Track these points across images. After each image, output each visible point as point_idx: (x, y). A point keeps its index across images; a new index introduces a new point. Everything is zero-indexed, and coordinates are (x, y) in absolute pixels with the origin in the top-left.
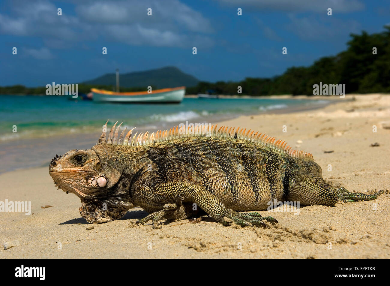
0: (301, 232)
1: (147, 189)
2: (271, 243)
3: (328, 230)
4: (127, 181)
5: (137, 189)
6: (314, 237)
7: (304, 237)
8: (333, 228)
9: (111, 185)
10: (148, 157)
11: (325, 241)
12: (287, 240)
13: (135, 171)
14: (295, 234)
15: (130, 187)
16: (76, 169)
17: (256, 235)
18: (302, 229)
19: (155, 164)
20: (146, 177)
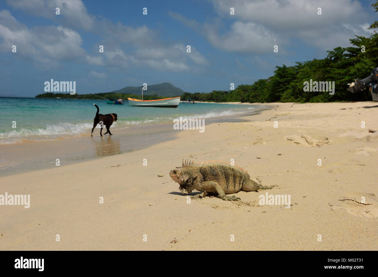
0: (246, 203)
1: (199, 184)
2: (237, 207)
3: (255, 202)
4: (191, 180)
5: (195, 183)
6: (250, 204)
7: (247, 204)
8: (256, 201)
9: (185, 181)
10: (200, 171)
11: (253, 206)
12: (242, 205)
13: (194, 177)
14: (244, 203)
15: (192, 182)
16: (174, 175)
17: (232, 203)
18: (247, 202)
19: (202, 175)
20: (198, 179)
